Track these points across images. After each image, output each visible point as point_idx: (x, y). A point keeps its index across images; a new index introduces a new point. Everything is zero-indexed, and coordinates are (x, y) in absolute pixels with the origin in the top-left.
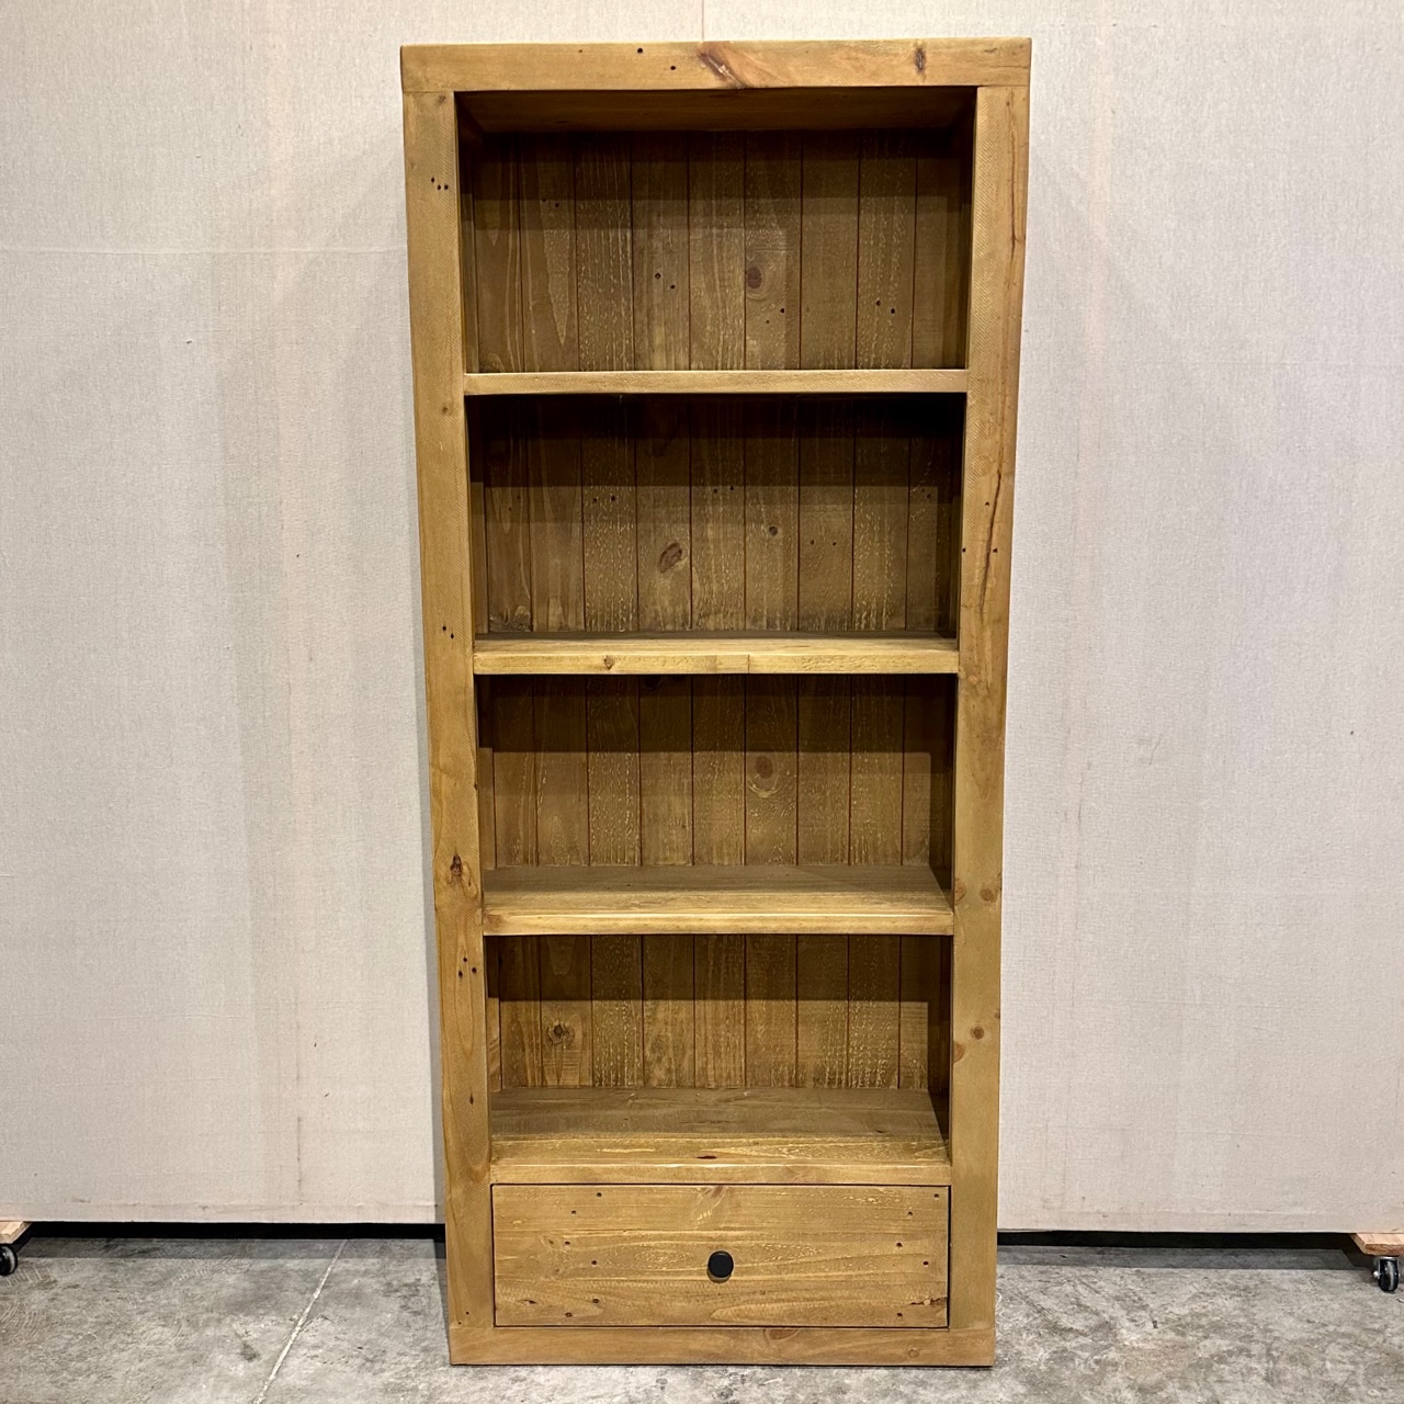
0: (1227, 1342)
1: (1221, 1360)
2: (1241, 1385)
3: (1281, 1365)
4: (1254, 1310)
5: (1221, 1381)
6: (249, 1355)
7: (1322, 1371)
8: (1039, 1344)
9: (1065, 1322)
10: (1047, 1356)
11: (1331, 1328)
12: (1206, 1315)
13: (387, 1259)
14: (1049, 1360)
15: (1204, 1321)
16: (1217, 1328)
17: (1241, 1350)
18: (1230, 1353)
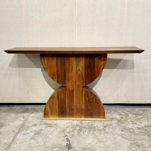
1: (141, 118)
3: (149, 119)
4: (145, 113)
5: (142, 121)
6: (24, 118)
9: (122, 114)
12: (139, 113)
14: (120, 118)
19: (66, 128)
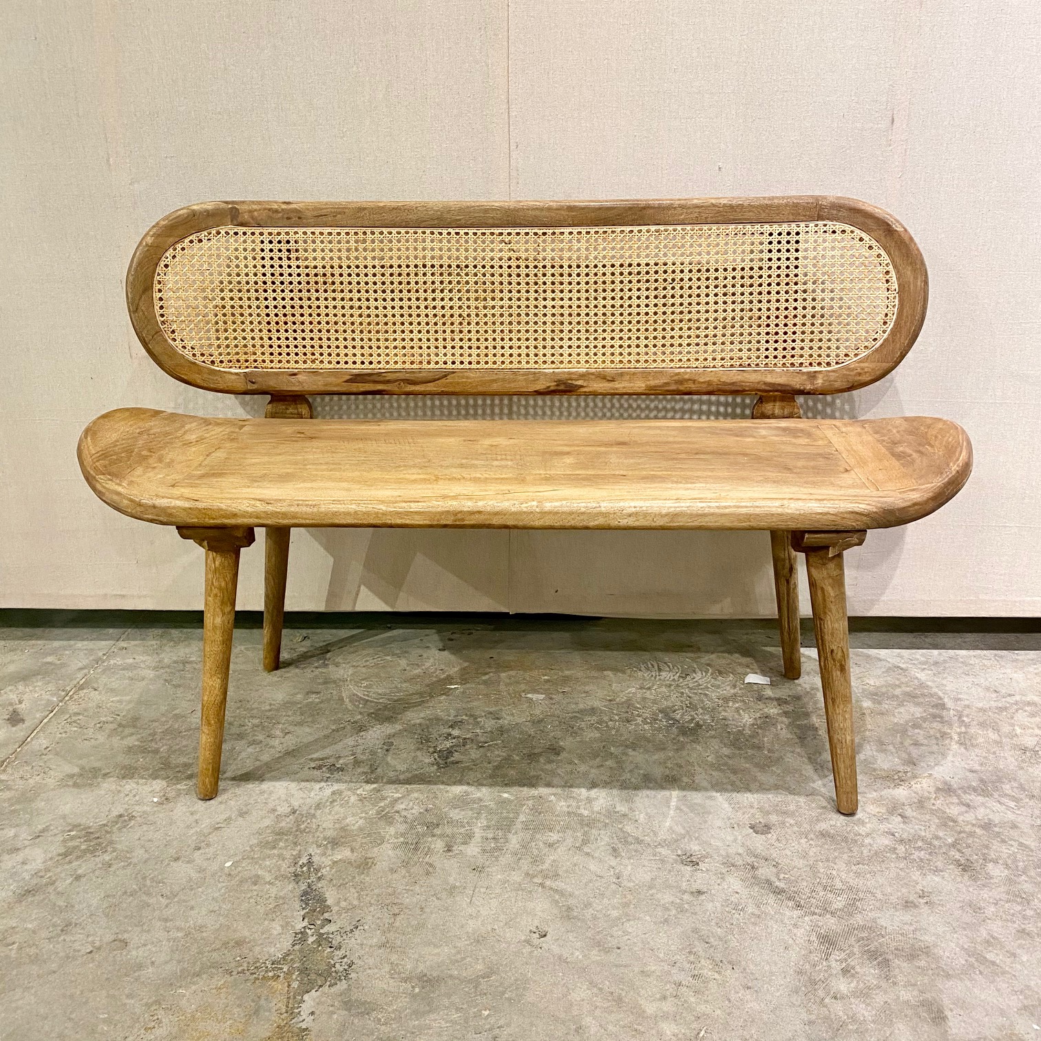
0: (920, 710)
1: (915, 726)
2: (935, 748)
3: (972, 731)
4: (944, 682)
5: (916, 744)
6: (16, 719)
7: (1013, 735)
8: (744, 711)
10: (751, 721)
11: (1018, 698)
12: (900, 687)
13: (165, 642)
14: (753, 725)
15: (898, 692)
16: (911, 697)
17: (934, 716)
18: (924, 719)
19: (318, 806)
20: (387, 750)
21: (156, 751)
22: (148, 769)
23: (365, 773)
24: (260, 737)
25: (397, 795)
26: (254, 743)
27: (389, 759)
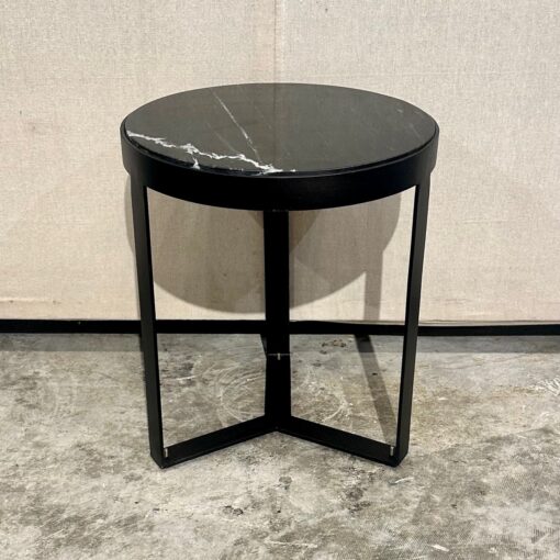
20: (286, 488)
21: (21, 489)
22: (15, 513)
23: (269, 517)
24: (139, 471)
25: (311, 546)
26: (131, 478)
27: (292, 499)
